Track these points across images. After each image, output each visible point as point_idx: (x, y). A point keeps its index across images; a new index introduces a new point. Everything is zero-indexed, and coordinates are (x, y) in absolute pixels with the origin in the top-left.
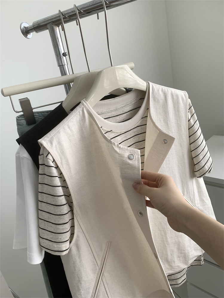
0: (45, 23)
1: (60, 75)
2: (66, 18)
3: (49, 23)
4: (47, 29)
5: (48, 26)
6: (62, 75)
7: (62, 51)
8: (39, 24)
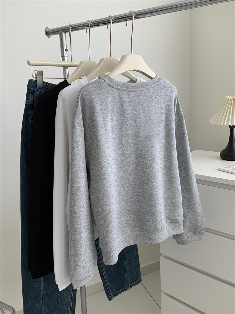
0: (58, 30)
1: (62, 61)
2: (73, 28)
3: (60, 30)
4: (59, 34)
5: (60, 32)
6: (63, 61)
7: (65, 48)
8: (54, 30)
